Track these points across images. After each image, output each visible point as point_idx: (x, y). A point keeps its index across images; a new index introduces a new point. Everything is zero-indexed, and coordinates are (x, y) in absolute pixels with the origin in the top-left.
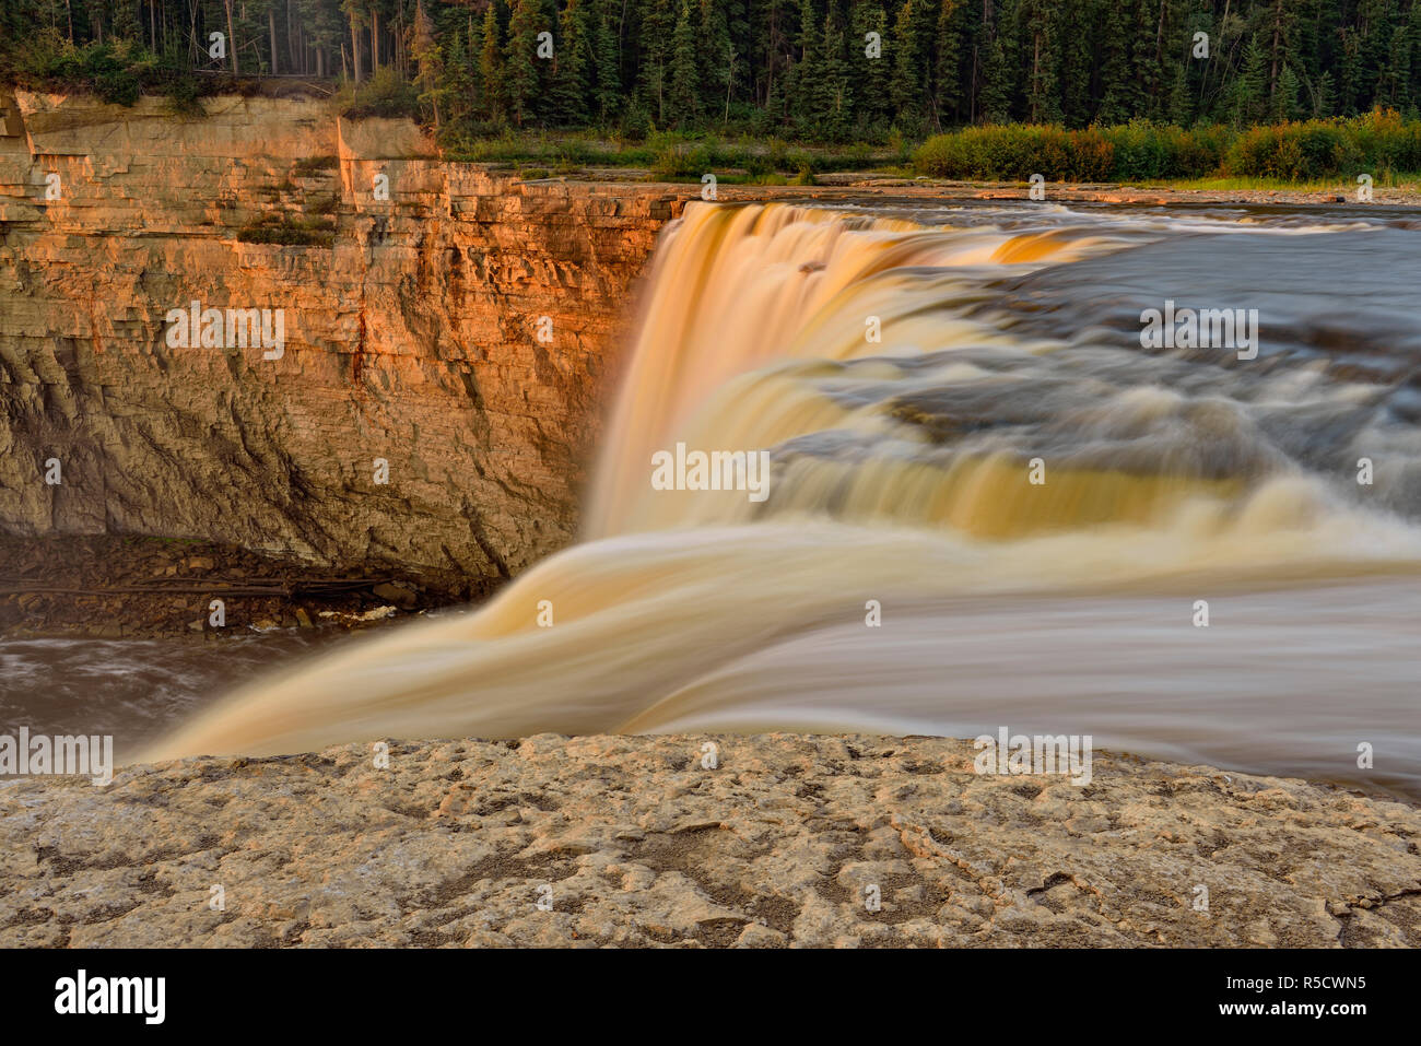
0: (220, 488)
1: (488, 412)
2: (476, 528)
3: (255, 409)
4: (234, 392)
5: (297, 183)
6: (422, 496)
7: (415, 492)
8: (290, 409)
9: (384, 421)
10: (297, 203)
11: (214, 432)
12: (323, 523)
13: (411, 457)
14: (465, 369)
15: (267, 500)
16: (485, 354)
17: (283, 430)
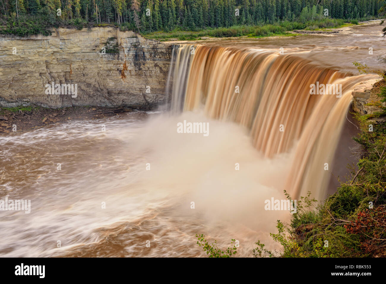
0: (94, 96)
1: (148, 78)
2: (144, 97)
3: (102, 81)
4: (98, 79)
5: (110, 42)
6: (134, 93)
7: (133, 92)
8: (108, 81)
9: (128, 81)
10: (111, 45)
11: (94, 86)
12: (113, 100)
13: (133, 87)
14: (144, 71)
15: (103, 97)
16: (149, 69)
17: (107, 84)
